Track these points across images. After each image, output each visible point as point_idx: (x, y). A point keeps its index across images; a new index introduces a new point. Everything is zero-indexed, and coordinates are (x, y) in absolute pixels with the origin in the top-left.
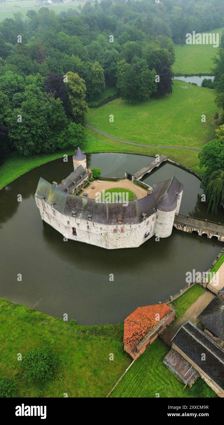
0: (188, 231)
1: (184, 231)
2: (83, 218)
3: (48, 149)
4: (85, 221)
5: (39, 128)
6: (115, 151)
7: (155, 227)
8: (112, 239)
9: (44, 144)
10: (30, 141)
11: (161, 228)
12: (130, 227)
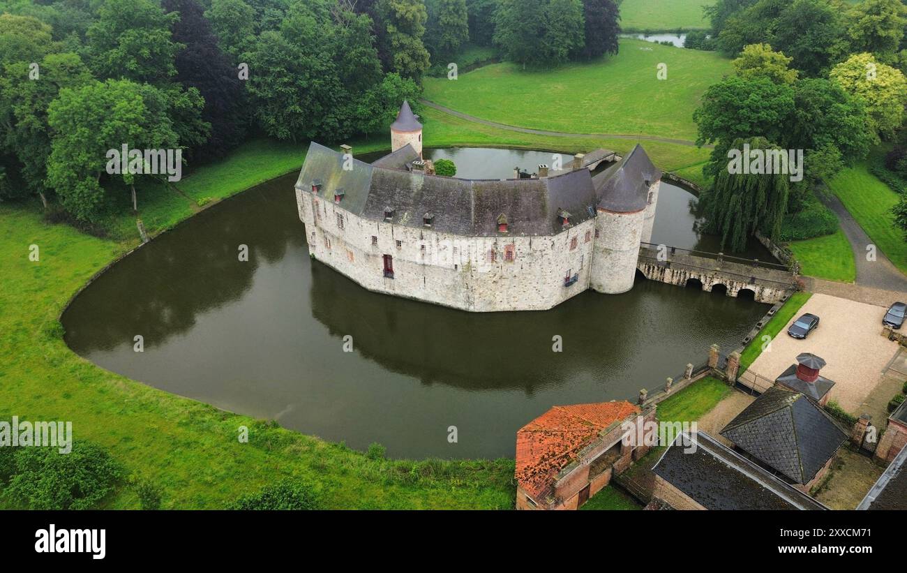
0: (675, 281)
1: (666, 281)
2: (411, 223)
3: (333, 129)
4: (417, 232)
5: (315, 75)
6: (488, 145)
7: (592, 262)
8: (481, 281)
9: (325, 117)
10: (293, 104)
11: (607, 265)
12: (530, 244)
